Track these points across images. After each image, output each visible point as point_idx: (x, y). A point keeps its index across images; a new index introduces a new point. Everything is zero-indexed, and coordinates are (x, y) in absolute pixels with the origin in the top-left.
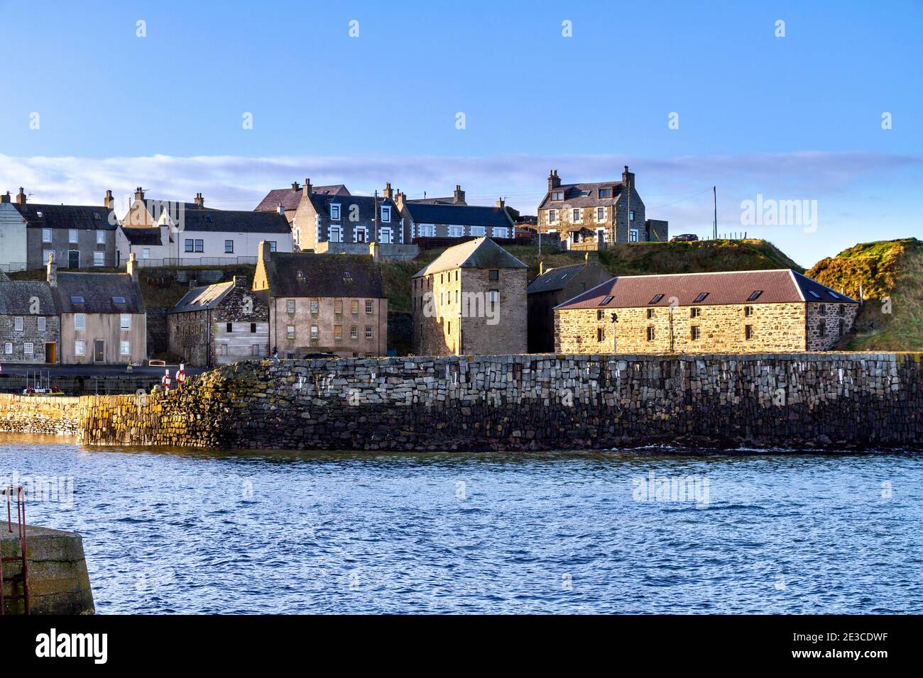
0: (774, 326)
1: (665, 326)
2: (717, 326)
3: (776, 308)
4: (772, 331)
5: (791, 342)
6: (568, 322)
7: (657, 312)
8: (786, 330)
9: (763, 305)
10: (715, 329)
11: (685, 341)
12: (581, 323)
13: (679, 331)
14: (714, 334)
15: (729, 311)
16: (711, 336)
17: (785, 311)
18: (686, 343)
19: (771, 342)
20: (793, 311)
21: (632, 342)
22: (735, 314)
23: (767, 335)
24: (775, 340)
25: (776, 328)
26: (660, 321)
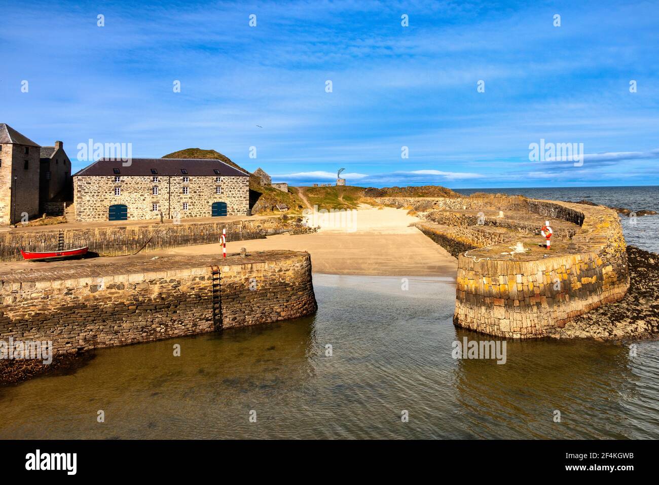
0: (232, 187)
1: (166, 186)
2: (199, 187)
3: (233, 179)
4: (231, 190)
5: (241, 195)
6: (90, 183)
7: (161, 179)
8: (239, 189)
9: (227, 177)
10: (198, 189)
11: (179, 195)
12: (101, 184)
13: (175, 189)
14: (197, 191)
15: (207, 179)
16: (195, 192)
17: (238, 180)
18: (179, 196)
19: (231, 195)
20: (243, 180)
21: (141, 195)
22: (211, 181)
23: (229, 192)
24: (233, 194)
25: (234, 188)
26: (162, 184)
